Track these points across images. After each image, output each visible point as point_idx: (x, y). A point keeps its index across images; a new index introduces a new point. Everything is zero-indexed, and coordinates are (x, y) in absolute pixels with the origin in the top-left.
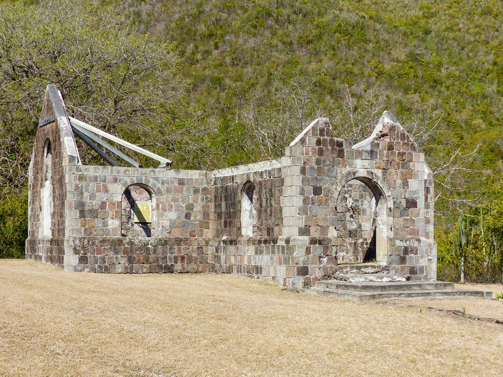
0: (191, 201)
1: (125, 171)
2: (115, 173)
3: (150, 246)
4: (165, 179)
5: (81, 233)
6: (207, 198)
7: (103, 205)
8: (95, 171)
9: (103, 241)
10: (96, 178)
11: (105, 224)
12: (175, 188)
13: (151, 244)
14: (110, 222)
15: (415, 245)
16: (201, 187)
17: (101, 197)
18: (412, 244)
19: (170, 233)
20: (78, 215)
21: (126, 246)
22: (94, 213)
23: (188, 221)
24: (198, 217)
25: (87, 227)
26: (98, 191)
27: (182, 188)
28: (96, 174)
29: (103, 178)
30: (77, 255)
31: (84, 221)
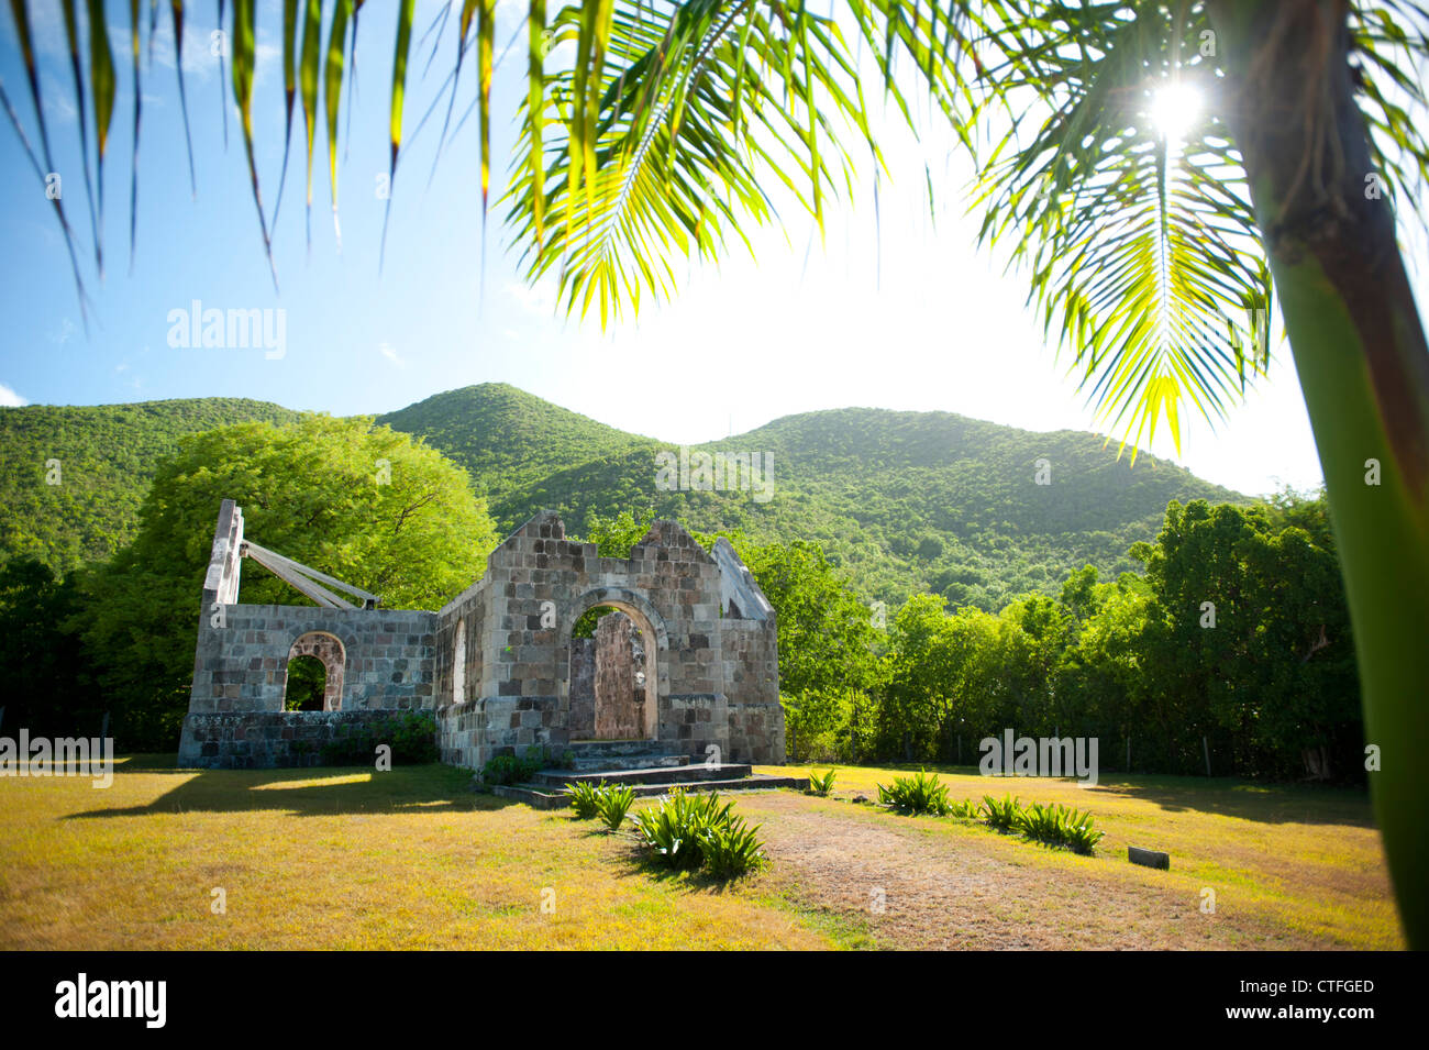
0: (403, 656)
1: (297, 613)
2: (281, 616)
3: (329, 724)
4: (363, 623)
5: (212, 706)
6: (430, 650)
7: (256, 663)
8: (247, 612)
9: (249, 718)
10: (248, 621)
11: (256, 692)
12: (379, 636)
13: (332, 721)
14: (265, 687)
15: (706, 707)
16: (421, 635)
17: (254, 651)
18: (700, 705)
19: (366, 703)
20: (211, 678)
21: (289, 725)
22: (239, 676)
23: (397, 685)
24: (415, 680)
25: (224, 697)
26: (249, 640)
27: (391, 636)
28: (248, 617)
29: (260, 623)
30: (200, 743)
31: (218, 689)
